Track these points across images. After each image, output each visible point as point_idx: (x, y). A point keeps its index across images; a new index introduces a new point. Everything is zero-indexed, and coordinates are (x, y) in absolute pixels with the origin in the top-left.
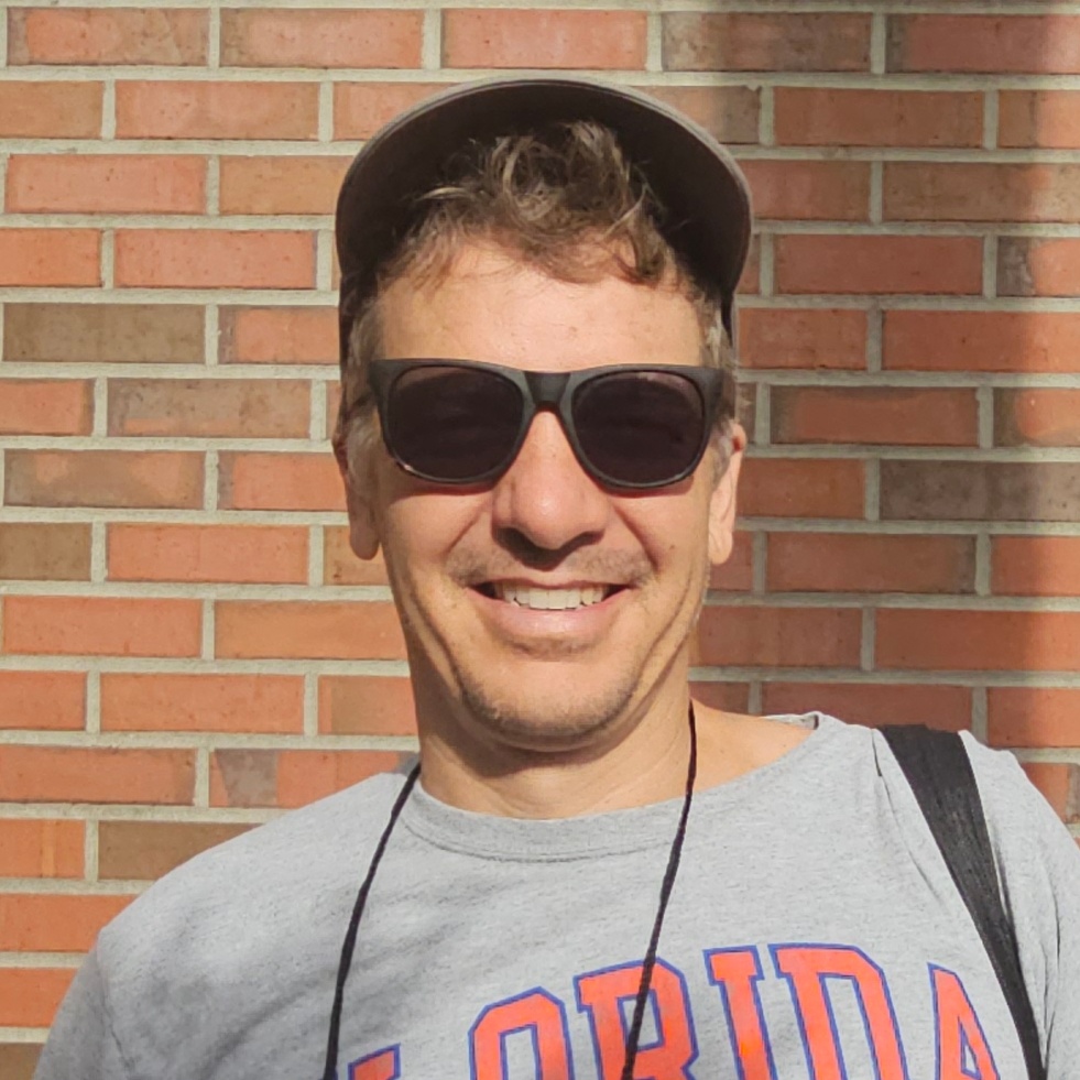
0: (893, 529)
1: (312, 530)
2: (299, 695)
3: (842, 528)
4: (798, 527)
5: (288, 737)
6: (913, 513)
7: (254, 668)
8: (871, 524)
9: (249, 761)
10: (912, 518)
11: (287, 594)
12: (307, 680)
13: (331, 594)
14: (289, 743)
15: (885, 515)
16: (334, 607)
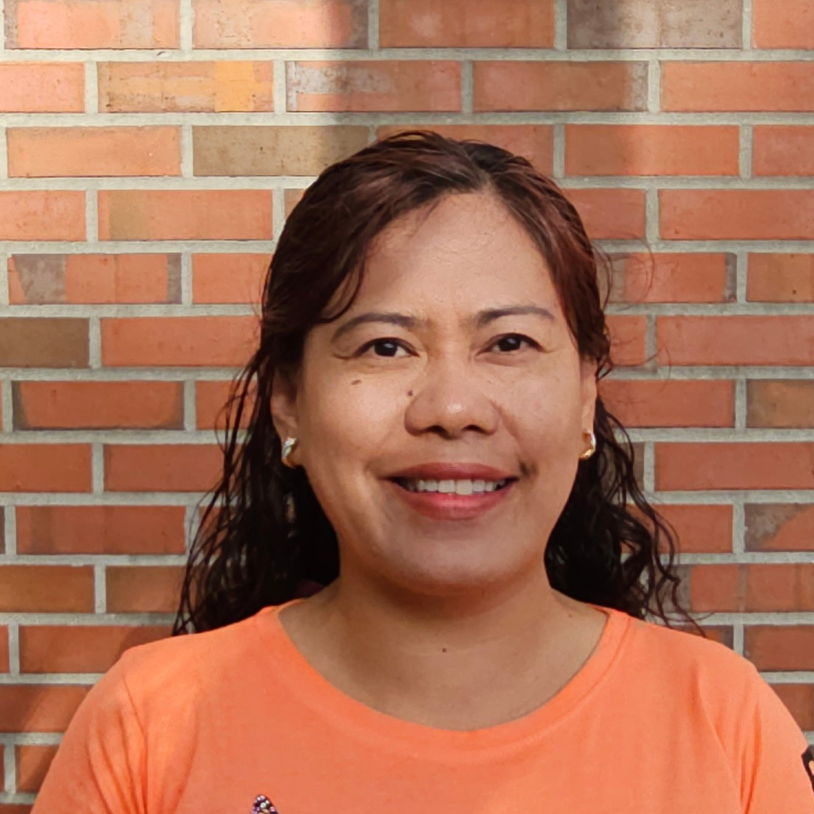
0: (579, 56)
1: (87, 66)
2: (81, 208)
3: (535, 56)
4: (499, 56)
5: (74, 244)
6: (596, 43)
7: (42, 185)
8: (560, 52)
9: (41, 264)
10: (596, 48)
11: (68, 121)
12: (88, 195)
13: (105, 121)
14: (75, 249)
15: (571, 46)
16: (109, 131)
